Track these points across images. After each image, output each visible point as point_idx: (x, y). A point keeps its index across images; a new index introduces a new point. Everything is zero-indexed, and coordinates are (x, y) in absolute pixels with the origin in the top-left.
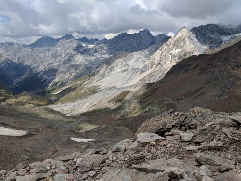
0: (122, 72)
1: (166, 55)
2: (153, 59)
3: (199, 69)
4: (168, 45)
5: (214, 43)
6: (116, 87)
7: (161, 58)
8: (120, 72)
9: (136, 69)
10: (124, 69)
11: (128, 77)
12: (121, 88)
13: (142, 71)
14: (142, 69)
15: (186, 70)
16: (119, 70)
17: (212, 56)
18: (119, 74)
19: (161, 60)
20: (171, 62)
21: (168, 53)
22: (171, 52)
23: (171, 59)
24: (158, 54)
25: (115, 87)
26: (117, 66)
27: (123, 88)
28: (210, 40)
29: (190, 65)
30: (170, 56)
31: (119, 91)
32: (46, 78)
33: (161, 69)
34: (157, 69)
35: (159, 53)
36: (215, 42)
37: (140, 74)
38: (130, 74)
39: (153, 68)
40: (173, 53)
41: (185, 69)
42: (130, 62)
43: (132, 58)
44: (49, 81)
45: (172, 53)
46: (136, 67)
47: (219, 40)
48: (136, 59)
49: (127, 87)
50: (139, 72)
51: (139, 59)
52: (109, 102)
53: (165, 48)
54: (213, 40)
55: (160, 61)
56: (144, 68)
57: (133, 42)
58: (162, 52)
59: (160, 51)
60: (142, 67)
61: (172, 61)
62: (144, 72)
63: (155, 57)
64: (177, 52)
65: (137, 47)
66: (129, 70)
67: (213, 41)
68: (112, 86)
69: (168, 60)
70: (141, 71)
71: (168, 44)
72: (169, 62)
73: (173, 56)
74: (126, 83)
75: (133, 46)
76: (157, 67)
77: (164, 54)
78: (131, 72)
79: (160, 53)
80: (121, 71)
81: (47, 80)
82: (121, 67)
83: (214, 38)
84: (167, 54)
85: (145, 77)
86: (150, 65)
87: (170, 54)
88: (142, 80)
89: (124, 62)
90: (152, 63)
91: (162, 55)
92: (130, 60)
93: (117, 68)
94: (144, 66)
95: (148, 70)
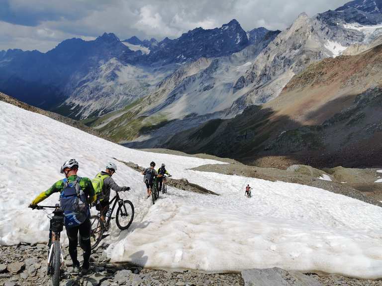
0: (205, 91)
1: (275, 61)
2: (253, 68)
3: (340, 80)
4: (277, 44)
6: (197, 114)
7: (266, 65)
8: (200, 91)
9: (227, 84)
10: (206, 85)
12: (205, 115)
13: (237, 88)
14: (237, 84)
15: (317, 82)
16: (198, 88)
17: (359, 58)
18: (199, 93)
19: (268, 69)
20: (284, 71)
22: (283, 56)
23: (284, 66)
24: (261, 60)
25: (194, 115)
26: (194, 81)
27: (208, 115)
28: (343, 35)
29: (323, 74)
30: (283, 61)
31: (202, 120)
32: (79, 105)
34: (260, 84)
35: (263, 58)
36: (352, 37)
37: (234, 93)
38: (218, 93)
39: (254, 83)
40: (287, 56)
41: (314, 81)
42: (214, 73)
43: (217, 68)
44: (85, 109)
45: (285, 57)
46: (226, 81)
47: (358, 34)
48: (224, 68)
49: (214, 114)
50: (232, 90)
51: (229, 69)
52: (190, 138)
53: (272, 49)
54: (349, 34)
55: (266, 70)
56: (239, 83)
57: (213, 43)
58: (268, 55)
59: (264, 54)
60: (236, 82)
62: (239, 88)
63: (257, 64)
64: (294, 54)
65: (219, 50)
66: (215, 86)
67: (348, 36)
68: (190, 112)
69: (280, 68)
70: (234, 87)
72: (281, 71)
73: (288, 62)
74: (212, 108)
75: (214, 49)
76: (260, 80)
77: (272, 59)
79: (265, 57)
80: (202, 89)
81: (82, 107)
82: (202, 83)
83: (350, 31)
84: (277, 58)
85: (242, 97)
86: (249, 77)
87: (282, 59)
88: (240, 102)
89: (205, 75)
90: (253, 73)
91: (269, 61)
92: (214, 70)
93: (194, 84)
94: (239, 80)
95: (247, 86)
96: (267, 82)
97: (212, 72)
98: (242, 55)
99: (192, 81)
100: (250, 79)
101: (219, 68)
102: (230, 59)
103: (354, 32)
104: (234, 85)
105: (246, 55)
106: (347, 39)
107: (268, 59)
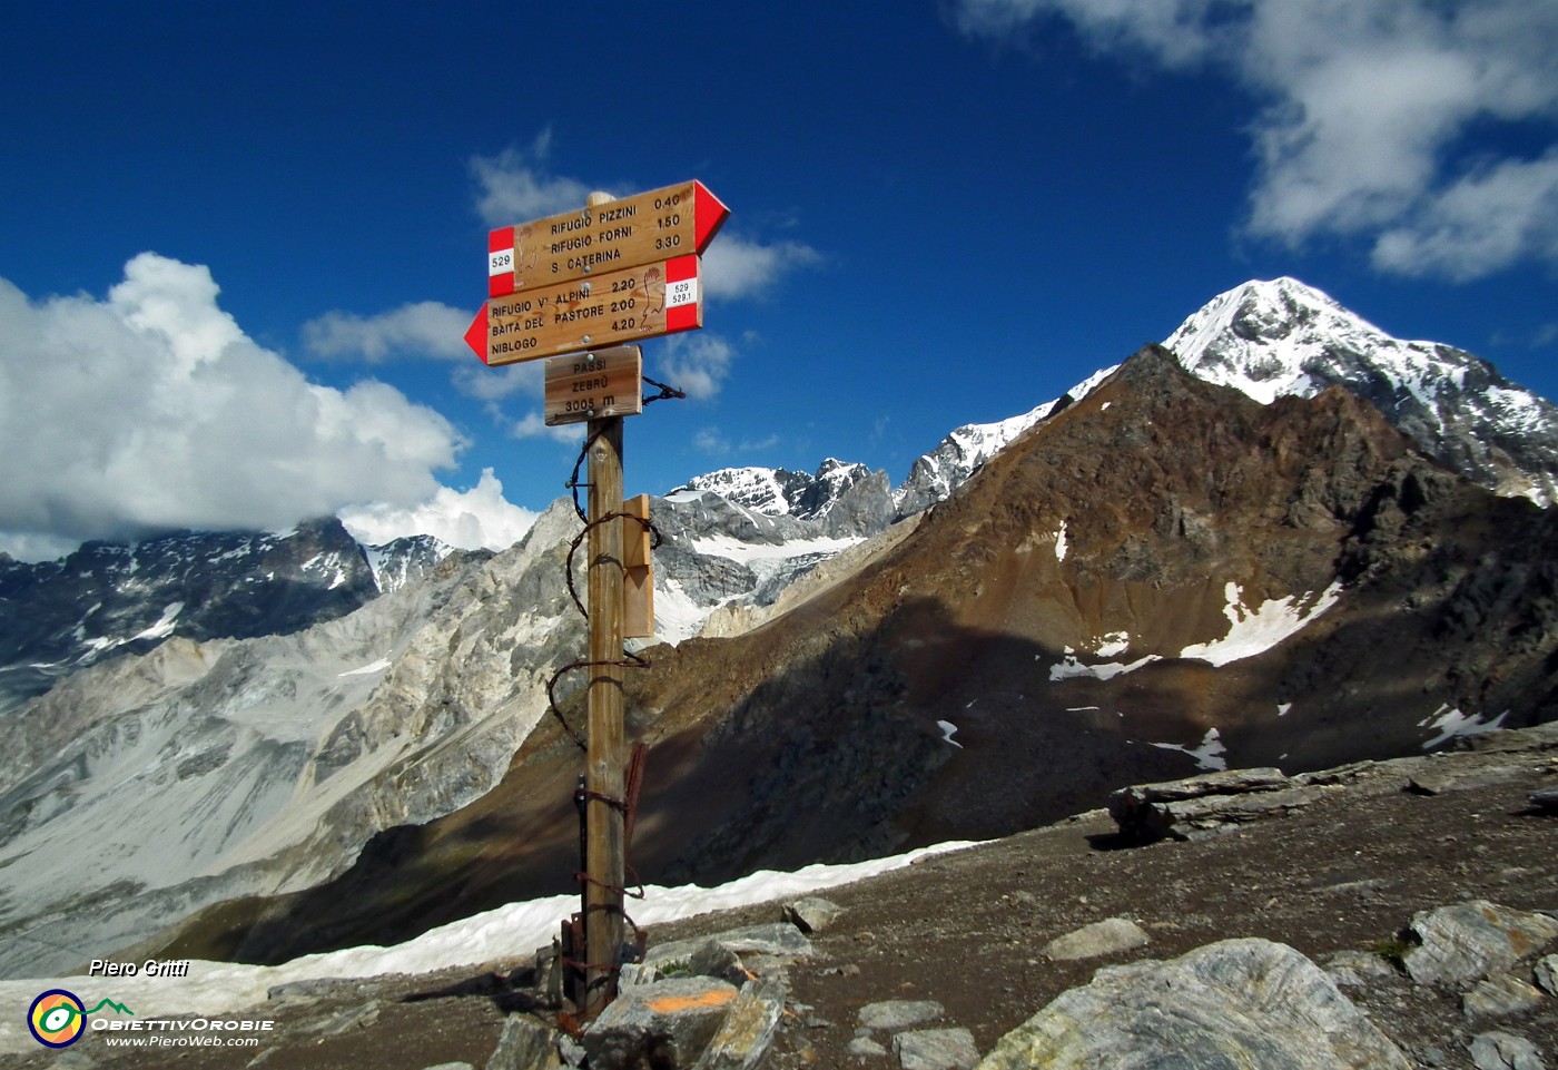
0: (182, 777)
1: (476, 653)
2: (399, 679)
4: (485, 598)
5: (719, 584)
6: (142, 885)
7: (447, 668)
8: (160, 780)
9: (287, 746)
10: (192, 751)
11: (234, 805)
12: (185, 888)
13: (331, 761)
14: (330, 744)
16: (154, 765)
18: (152, 789)
19: (455, 681)
20: (516, 690)
21: (490, 641)
22: (507, 635)
23: (515, 672)
24: (429, 648)
25: (127, 889)
26: (132, 737)
27: (197, 887)
28: (696, 573)
30: (507, 655)
31: (170, 908)
33: (459, 734)
34: (432, 737)
35: (434, 642)
36: (722, 581)
37: (320, 778)
38: (246, 785)
39: (406, 735)
40: (521, 637)
42: (232, 703)
43: (244, 680)
45: (513, 641)
46: (285, 734)
47: (738, 574)
48: (274, 682)
49: (230, 874)
50: (310, 767)
51: (299, 682)
53: (467, 612)
54: (712, 573)
55: (447, 687)
56: (343, 739)
58: (451, 633)
59: (440, 630)
60: (326, 736)
61: (524, 686)
62: (345, 761)
63: (412, 666)
64: (546, 630)
65: (255, 611)
66: (234, 754)
67: (710, 577)
68: (104, 880)
69: (497, 678)
70: (322, 757)
71: (485, 592)
72: (506, 690)
73: (521, 658)
74: (219, 851)
76: (429, 723)
77: (466, 646)
78: (254, 774)
79: (444, 639)
80: (172, 770)
82: (172, 744)
83: (714, 562)
84: (486, 646)
85: (356, 794)
86: (381, 716)
87: (504, 646)
88: (336, 815)
89: (188, 709)
90: (396, 699)
91: (458, 653)
92: (229, 690)
93: (135, 753)
94: (342, 728)
95: (374, 748)
96: (454, 731)
97: (222, 697)
98: (351, 631)
99: (121, 738)
100: (385, 722)
101: (253, 682)
102: (301, 645)
103: (726, 565)
104: (319, 750)
105: (371, 633)
106: (710, 587)
107: (453, 647)
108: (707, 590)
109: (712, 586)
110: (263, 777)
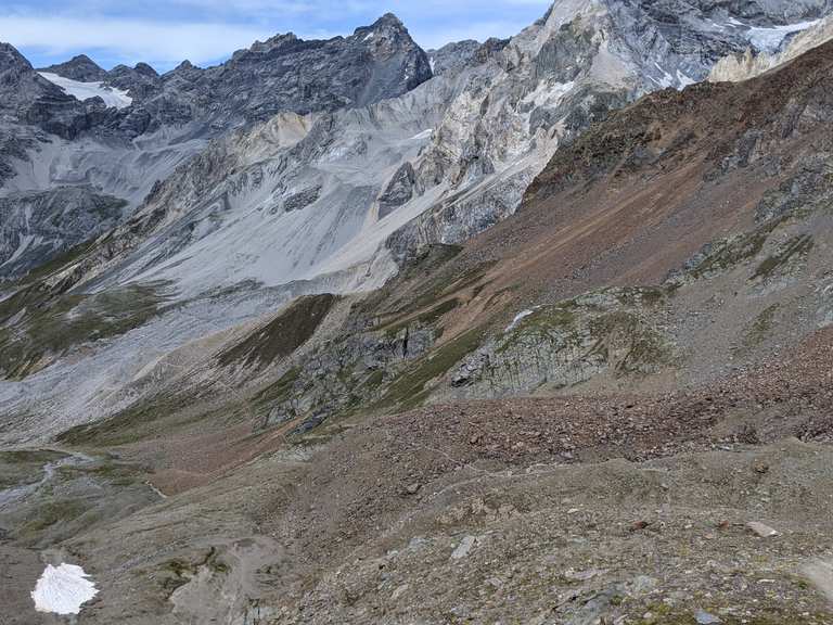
0: (287, 210)
1: (504, 116)
2: (441, 138)
3: (703, 155)
4: (510, 68)
6: (262, 283)
7: (478, 128)
8: (274, 211)
9: (359, 189)
10: (294, 191)
11: (320, 230)
12: (287, 287)
13: (390, 201)
14: (389, 188)
15: (632, 167)
16: (269, 200)
17: (758, 86)
18: (269, 218)
19: (484, 140)
20: (534, 146)
21: (513, 104)
22: (527, 100)
23: (533, 131)
24: (464, 114)
25: (252, 285)
26: (257, 182)
27: (296, 286)
29: (649, 139)
30: (527, 116)
31: (278, 300)
33: (484, 183)
34: (463, 186)
35: (468, 107)
37: (381, 215)
38: (331, 216)
39: (445, 184)
40: (539, 103)
41: (623, 161)
42: (322, 159)
43: (332, 142)
45: (532, 104)
46: (360, 180)
48: (351, 143)
49: (317, 281)
50: (375, 207)
51: (369, 144)
52: (225, 358)
53: (494, 82)
55: (478, 144)
56: (398, 185)
57: (329, 79)
58: (482, 100)
59: (473, 98)
60: (387, 182)
61: (540, 142)
62: (399, 202)
63: (452, 127)
64: (561, 94)
66: (322, 195)
68: (237, 278)
69: (518, 135)
70: (382, 199)
71: (510, 63)
72: (525, 146)
73: (543, 118)
74: (312, 263)
75: (331, 96)
76: (462, 173)
77: (495, 109)
78: (336, 208)
79: (476, 105)
80: (281, 204)
82: (280, 185)
83: (716, 38)
84: (509, 108)
85: (406, 227)
86: (427, 168)
87: (526, 109)
88: (393, 242)
89: (294, 163)
90: (439, 155)
91: (487, 116)
92: (321, 149)
93: (259, 193)
94: (398, 177)
95: (421, 193)
96: (482, 180)
97: (317, 155)
98: (409, 106)
99: (250, 182)
100: (430, 172)
101: (337, 143)
102: (372, 115)
104: (381, 194)
105: (423, 108)
106: (710, 61)
107: (483, 112)
108: (707, 63)
109: (712, 60)
110: (342, 212)
